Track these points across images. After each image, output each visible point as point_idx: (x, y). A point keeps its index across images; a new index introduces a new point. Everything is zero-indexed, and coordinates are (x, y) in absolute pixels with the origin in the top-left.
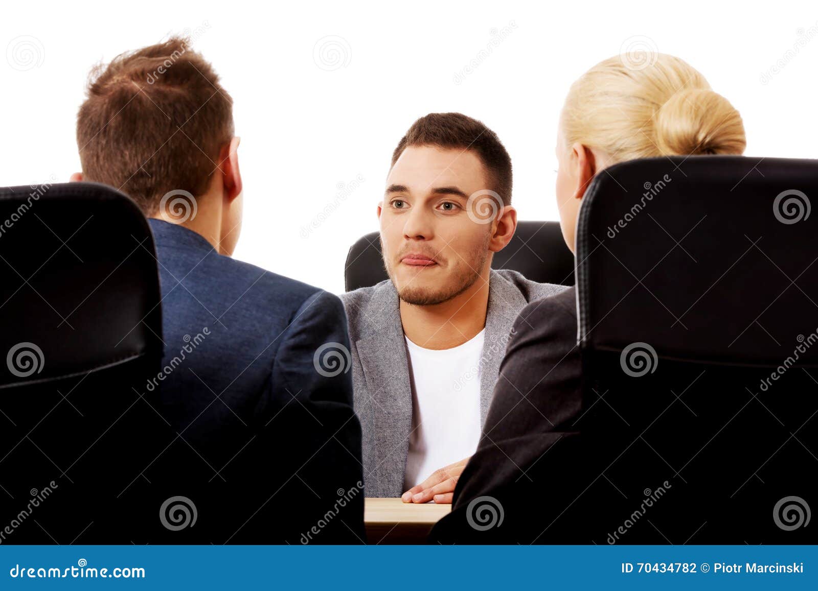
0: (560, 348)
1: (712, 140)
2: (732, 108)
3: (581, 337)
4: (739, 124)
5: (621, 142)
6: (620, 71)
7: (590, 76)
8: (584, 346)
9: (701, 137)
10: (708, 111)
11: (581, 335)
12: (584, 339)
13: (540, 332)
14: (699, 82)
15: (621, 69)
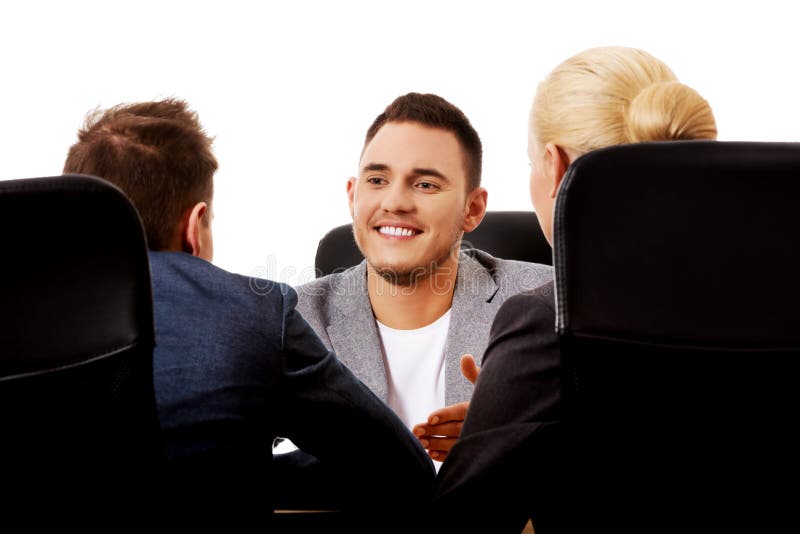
0: (540, 340)
1: (684, 132)
2: (701, 98)
3: (559, 324)
4: (709, 114)
5: (594, 140)
6: (587, 70)
7: (556, 75)
8: (562, 332)
9: (673, 130)
10: (677, 104)
11: (559, 322)
12: (562, 326)
13: (519, 324)
14: (665, 74)
15: (588, 67)
